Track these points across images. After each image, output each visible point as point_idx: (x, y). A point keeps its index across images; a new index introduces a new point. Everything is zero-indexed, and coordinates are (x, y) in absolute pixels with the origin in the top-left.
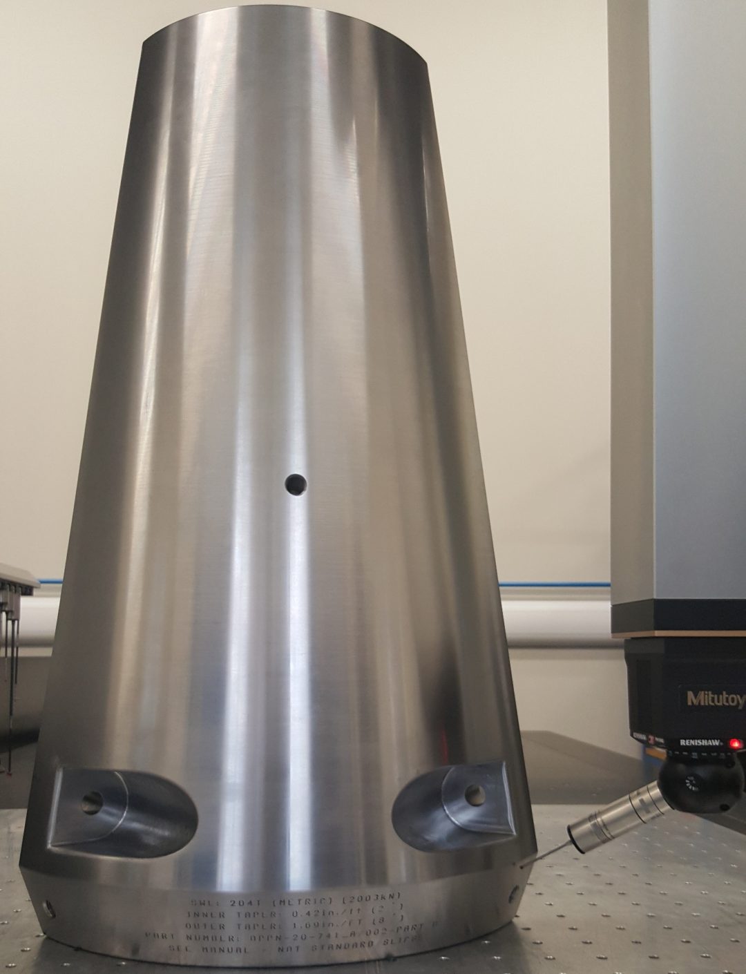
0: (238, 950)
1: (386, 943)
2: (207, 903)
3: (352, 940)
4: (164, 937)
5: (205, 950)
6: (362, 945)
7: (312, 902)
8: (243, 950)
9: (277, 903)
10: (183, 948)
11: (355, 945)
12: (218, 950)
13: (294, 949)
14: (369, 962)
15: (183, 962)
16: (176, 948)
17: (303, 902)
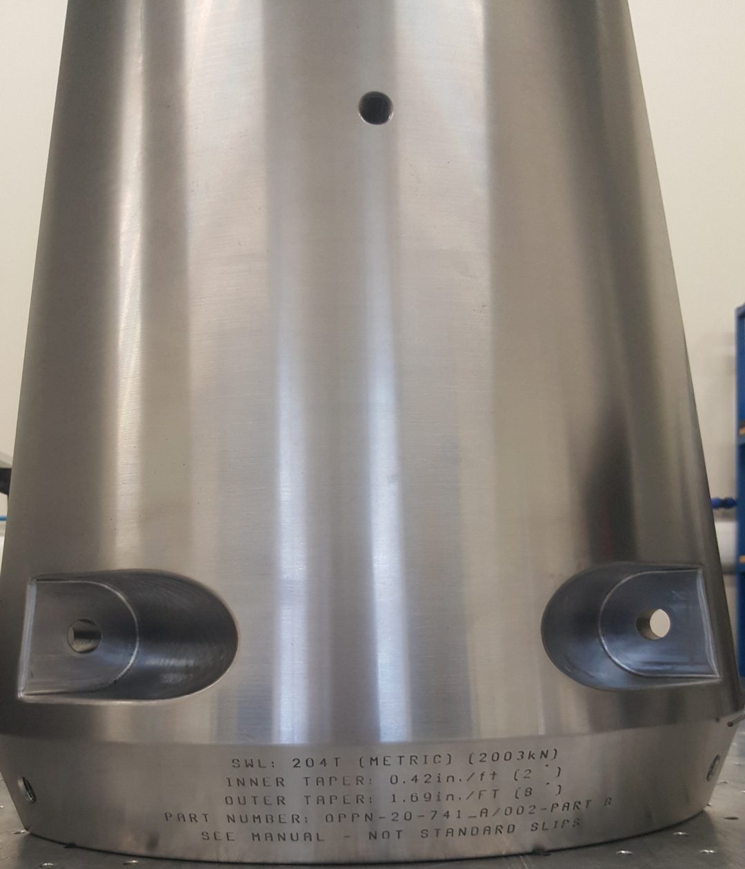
0: (307, 836)
1: (534, 827)
2: (256, 764)
3: (482, 822)
4: (193, 818)
5: (256, 838)
6: (499, 830)
7: (421, 760)
8: (314, 837)
9: (366, 762)
10: (222, 836)
11: (487, 830)
12: (275, 837)
13: (394, 835)
14: (508, 856)
15: (223, 858)
16: (211, 836)
17: (406, 760)
